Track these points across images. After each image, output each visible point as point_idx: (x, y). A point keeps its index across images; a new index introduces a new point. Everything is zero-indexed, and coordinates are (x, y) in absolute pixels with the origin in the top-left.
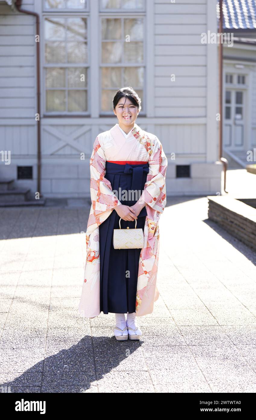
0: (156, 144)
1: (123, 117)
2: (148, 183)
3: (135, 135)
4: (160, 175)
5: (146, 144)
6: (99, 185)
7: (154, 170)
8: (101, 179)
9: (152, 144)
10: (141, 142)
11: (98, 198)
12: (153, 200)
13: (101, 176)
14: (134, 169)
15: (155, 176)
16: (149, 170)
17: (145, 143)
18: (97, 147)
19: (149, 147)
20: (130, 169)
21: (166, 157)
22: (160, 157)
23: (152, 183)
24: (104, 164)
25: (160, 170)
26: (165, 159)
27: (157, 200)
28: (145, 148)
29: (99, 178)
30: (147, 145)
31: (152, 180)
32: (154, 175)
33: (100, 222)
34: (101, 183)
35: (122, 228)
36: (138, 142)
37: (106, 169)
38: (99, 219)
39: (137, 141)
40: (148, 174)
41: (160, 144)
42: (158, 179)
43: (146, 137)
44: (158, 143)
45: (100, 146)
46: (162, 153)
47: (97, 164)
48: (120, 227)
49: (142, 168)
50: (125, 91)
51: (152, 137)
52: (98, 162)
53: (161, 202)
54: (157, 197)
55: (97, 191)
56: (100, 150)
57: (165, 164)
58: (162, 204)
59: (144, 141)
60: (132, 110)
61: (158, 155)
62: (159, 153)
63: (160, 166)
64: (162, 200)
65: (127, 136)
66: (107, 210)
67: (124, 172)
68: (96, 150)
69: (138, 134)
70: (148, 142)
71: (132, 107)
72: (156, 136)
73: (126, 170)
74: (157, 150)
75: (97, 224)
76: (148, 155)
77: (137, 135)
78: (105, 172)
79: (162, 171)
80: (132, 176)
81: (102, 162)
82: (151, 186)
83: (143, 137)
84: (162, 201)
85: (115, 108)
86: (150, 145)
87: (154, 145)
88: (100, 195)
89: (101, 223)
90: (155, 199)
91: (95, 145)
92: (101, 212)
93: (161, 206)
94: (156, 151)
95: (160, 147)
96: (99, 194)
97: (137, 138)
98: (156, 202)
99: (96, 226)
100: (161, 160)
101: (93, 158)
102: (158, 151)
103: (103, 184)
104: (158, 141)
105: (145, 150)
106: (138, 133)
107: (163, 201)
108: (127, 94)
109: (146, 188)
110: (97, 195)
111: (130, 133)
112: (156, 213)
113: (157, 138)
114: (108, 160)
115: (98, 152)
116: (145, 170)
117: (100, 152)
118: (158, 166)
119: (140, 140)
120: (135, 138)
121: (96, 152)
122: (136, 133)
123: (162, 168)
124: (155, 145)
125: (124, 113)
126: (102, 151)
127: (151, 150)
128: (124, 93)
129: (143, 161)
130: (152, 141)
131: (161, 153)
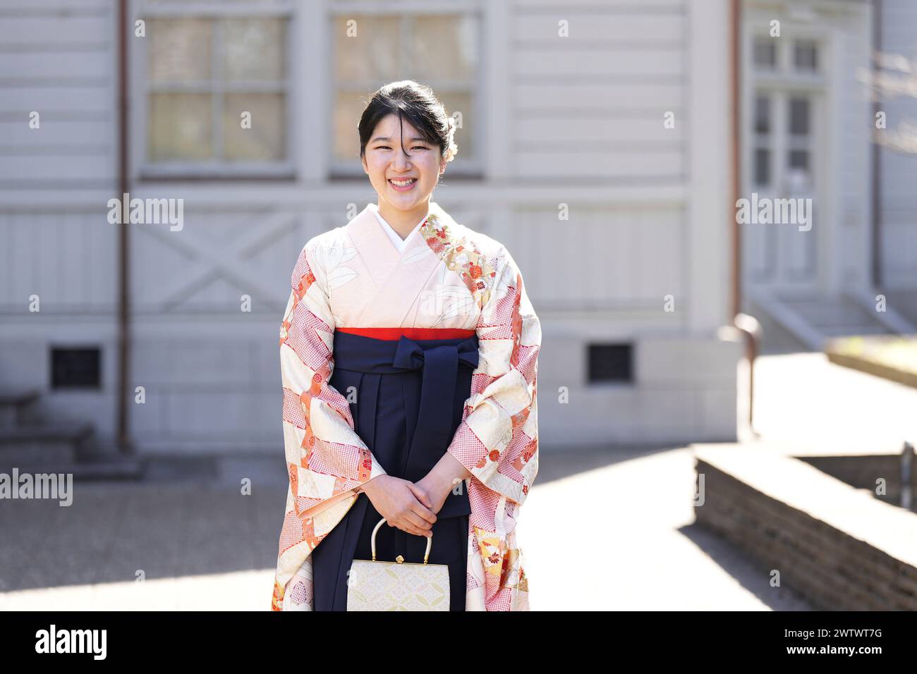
0: (501, 269)
1: (389, 180)
2: (473, 401)
3: (431, 242)
4: (513, 376)
5: (467, 270)
6: (308, 408)
7: (493, 356)
8: (316, 391)
9: (487, 271)
10: (452, 264)
11: (304, 453)
12: (488, 458)
13: (317, 378)
14: (427, 354)
15: (496, 379)
16: (477, 357)
17: (464, 266)
18: (305, 283)
19: (478, 281)
20: (414, 355)
21: (535, 317)
22: (515, 314)
23: (489, 402)
24: (327, 339)
25: (514, 358)
26: (531, 324)
27: (502, 458)
28: (464, 285)
29: (308, 385)
30: (472, 275)
31: (489, 390)
32: (493, 374)
33: (317, 535)
34: (315, 402)
35: (379, 559)
36: (443, 263)
37: (334, 356)
38: (312, 528)
39: (438, 261)
40: (476, 372)
41: (515, 271)
42: (508, 390)
43: (469, 248)
44: (507, 266)
45: (312, 279)
46: (522, 302)
47: (303, 339)
48: (374, 555)
49: (455, 349)
50: (396, 93)
51: (488, 247)
52: (306, 332)
53: (519, 467)
54: (501, 448)
55: (304, 432)
56: (312, 290)
57: (534, 338)
58: (523, 472)
59: (461, 260)
60: (419, 158)
61: (509, 309)
62: (512, 302)
63: (515, 344)
64: (522, 458)
65: (403, 245)
66: (337, 495)
67: (395, 366)
68: (301, 290)
69: (443, 236)
70: (475, 264)
71: (419, 148)
72: (502, 246)
73: (401, 358)
74: (506, 289)
75: (305, 542)
76: (477, 309)
77: (437, 240)
78: (332, 365)
79: (523, 362)
80: (421, 380)
81: (320, 333)
82: (483, 410)
83: (460, 249)
84: (523, 462)
85: (363, 149)
86: (481, 273)
87: (493, 275)
88: (312, 443)
89: (320, 539)
90: (494, 455)
91: (296, 276)
92: (317, 503)
93: (518, 480)
94: (502, 295)
95: (515, 280)
96: (310, 441)
97: (437, 250)
98: (497, 464)
99: (305, 549)
100: (518, 326)
101: (289, 321)
102: (509, 294)
103: (322, 406)
104: (508, 258)
105: (463, 290)
106: (442, 234)
107: (527, 461)
108: (402, 106)
109: (467, 416)
110: (301, 443)
111: (415, 233)
112: (502, 504)
113: (506, 252)
114: (340, 325)
115: (305, 298)
116: (465, 356)
117: (313, 299)
118: (509, 345)
119: (450, 257)
120: (431, 251)
121: (301, 299)
122: (434, 235)
123: (522, 351)
124: (498, 276)
125: (392, 167)
126: (320, 295)
127: (483, 290)
128: (393, 102)
129: (459, 327)
130: (488, 261)
131: (517, 302)
